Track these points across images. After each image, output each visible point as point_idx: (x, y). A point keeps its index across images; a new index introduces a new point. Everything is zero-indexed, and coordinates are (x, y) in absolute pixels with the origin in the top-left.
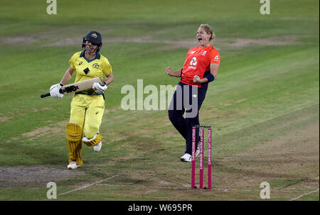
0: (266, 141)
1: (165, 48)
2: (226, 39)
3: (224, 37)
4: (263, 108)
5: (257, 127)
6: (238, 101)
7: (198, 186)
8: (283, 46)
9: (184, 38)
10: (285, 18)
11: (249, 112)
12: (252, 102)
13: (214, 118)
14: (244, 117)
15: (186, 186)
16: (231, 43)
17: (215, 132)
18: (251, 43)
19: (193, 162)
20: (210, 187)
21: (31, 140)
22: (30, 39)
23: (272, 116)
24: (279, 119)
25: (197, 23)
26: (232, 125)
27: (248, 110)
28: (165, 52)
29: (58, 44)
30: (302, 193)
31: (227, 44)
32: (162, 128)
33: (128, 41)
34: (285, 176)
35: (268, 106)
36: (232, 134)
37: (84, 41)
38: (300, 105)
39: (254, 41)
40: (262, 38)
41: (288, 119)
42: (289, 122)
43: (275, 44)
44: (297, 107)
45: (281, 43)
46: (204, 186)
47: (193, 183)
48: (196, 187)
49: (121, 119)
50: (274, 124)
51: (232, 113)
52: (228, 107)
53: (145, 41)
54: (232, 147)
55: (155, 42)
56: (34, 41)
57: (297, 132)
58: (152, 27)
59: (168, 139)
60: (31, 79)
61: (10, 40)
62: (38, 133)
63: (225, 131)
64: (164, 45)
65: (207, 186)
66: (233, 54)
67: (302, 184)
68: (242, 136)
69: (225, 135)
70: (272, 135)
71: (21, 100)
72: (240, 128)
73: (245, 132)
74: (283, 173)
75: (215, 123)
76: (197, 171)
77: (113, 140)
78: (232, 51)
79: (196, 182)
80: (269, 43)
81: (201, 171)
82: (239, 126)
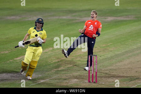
0: (121, 61)
1: (77, 21)
2: (103, 17)
3: (102, 16)
4: (119, 47)
5: (117, 56)
6: (109, 44)
7: (91, 81)
8: (128, 20)
9: (85, 17)
10: (129, 8)
11: (113, 49)
12: (115, 44)
13: (98, 52)
14: (111, 51)
15: (86, 81)
16: (105, 19)
17: (99, 58)
18: (114, 19)
19: (89, 71)
20: (96, 82)
21: (18, 61)
22: (17, 17)
23: (123, 51)
24: (126, 52)
25: (90, 10)
26: (106, 54)
27: (113, 48)
28: (77, 23)
29: (30, 19)
30: (137, 84)
31: (104, 19)
32: (76, 56)
33: (60, 18)
34: (129, 77)
35: (122, 46)
36: (106, 59)
37: (36, 23)
38: (135, 46)
39: (116, 18)
40: (119, 16)
41: (131, 52)
42: (131, 53)
43: (125, 19)
44: (135, 47)
45: (127, 19)
46: (94, 81)
47: (89, 80)
48: (90, 82)
49: (57, 52)
50: (124, 54)
51: (106, 49)
52: (104, 47)
53: (68, 18)
54: (106, 64)
55: (72, 18)
56: (19, 18)
57: (134, 58)
58: (71, 12)
59: (78, 61)
60: (18, 35)
61: (9, 18)
62: (21, 58)
63: (103, 57)
64: (76, 19)
65: (95, 81)
66: (106, 24)
67: (137, 80)
68: (111, 59)
69: (103, 59)
70: (123, 59)
71: (14, 44)
72: (110, 56)
73: (112, 58)
74: (128, 75)
75: (99, 54)
76: (91, 75)
77: (54, 61)
78: (106, 22)
79: (90, 79)
80: (122, 19)
81: (93, 75)
82: (109, 55)
